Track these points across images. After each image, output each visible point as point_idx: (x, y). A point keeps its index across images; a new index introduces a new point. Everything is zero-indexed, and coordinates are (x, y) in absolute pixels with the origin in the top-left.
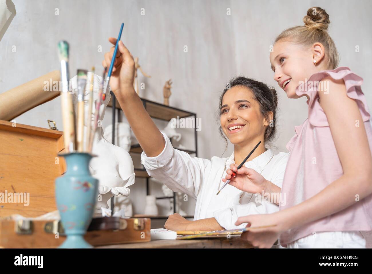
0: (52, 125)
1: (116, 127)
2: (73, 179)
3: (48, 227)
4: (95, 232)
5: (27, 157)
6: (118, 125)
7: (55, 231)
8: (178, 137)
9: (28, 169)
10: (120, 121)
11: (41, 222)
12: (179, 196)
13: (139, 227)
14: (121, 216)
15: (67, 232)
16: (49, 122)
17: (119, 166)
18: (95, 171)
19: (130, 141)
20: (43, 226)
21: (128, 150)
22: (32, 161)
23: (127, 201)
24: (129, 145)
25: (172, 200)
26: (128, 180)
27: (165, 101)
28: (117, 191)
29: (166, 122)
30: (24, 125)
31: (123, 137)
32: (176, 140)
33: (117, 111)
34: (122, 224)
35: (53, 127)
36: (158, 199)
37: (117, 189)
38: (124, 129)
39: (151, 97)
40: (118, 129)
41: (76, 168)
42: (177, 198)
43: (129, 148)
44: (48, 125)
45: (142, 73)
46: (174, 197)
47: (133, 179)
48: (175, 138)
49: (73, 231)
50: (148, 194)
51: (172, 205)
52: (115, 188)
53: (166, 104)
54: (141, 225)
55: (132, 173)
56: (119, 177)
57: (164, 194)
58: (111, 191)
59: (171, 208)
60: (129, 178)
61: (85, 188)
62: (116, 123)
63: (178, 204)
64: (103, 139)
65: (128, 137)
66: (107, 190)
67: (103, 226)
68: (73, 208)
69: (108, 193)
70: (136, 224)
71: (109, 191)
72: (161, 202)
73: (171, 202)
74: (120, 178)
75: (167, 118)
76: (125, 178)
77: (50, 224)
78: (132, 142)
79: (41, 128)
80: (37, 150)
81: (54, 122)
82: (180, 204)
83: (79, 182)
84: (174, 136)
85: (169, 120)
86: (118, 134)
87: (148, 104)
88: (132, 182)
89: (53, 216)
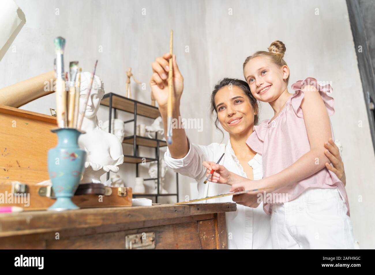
0: (54, 113)
1: (112, 122)
2: (63, 150)
3: (41, 191)
4: (82, 196)
5: (32, 138)
6: (114, 121)
7: (48, 194)
8: (162, 132)
9: (32, 148)
10: (116, 117)
11: (36, 187)
12: (162, 178)
13: (122, 194)
14: (108, 185)
15: (57, 195)
16: (51, 110)
17: (110, 149)
18: (90, 152)
19: (123, 134)
20: (38, 190)
21: (121, 141)
22: (35, 142)
23: (120, 181)
24: (122, 137)
25: (156, 181)
26: (117, 160)
27: (152, 103)
28: (108, 168)
29: (153, 120)
30: (29, 111)
31: (118, 130)
32: (160, 134)
33: (113, 110)
34: (108, 191)
35: (55, 115)
36: (145, 180)
37: (108, 167)
38: (118, 123)
39: (141, 100)
40: (114, 124)
41: (66, 141)
42: (160, 180)
43: (123, 139)
44: (50, 113)
45: (134, 80)
46: (158, 179)
47: (122, 159)
48: (159, 132)
49: (62, 194)
50: (137, 176)
51: (156, 185)
52: (106, 166)
53: (153, 105)
54: (123, 193)
55: (121, 155)
56: (110, 157)
57: (150, 176)
58: (102, 168)
59: (156, 188)
60: (118, 159)
61: (72, 158)
62: (113, 119)
63: (161, 184)
64: (97, 127)
65: (122, 131)
66: (99, 167)
67: (90, 191)
68: (62, 174)
69: (100, 170)
70: (119, 192)
71: (101, 168)
72: (148, 183)
73: (156, 183)
74: (111, 159)
75: (153, 117)
76: (115, 159)
77: (44, 188)
78: (125, 135)
79: (43, 115)
80: (40, 133)
81: (55, 110)
82: (163, 184)
83: (67, 153)
84: (159, 131)
85: (155, 119)
86: (113, 128)
87: (138, 104)
88: (121, 162)
89: (47, 183)
